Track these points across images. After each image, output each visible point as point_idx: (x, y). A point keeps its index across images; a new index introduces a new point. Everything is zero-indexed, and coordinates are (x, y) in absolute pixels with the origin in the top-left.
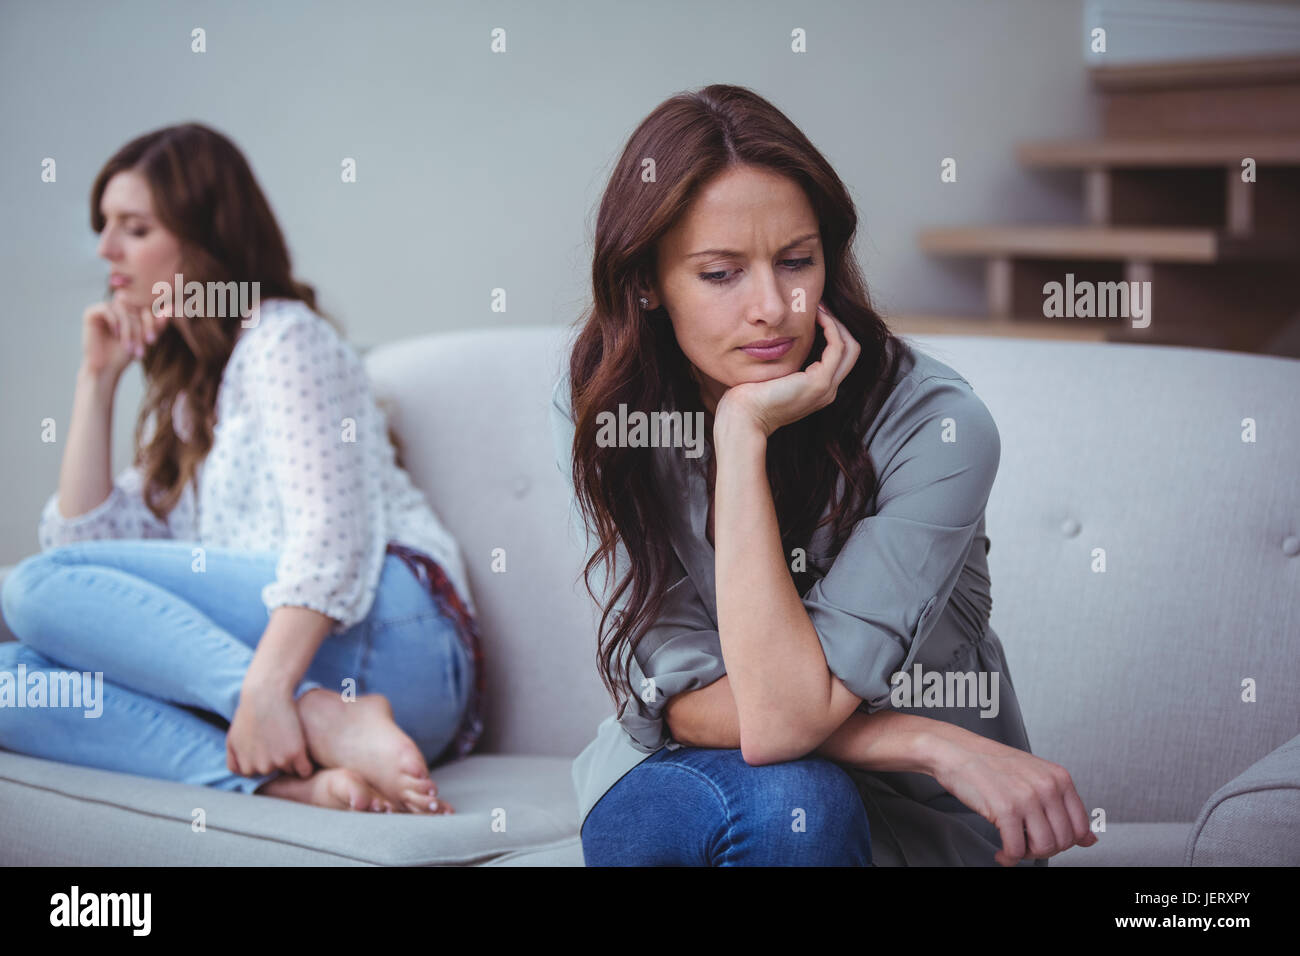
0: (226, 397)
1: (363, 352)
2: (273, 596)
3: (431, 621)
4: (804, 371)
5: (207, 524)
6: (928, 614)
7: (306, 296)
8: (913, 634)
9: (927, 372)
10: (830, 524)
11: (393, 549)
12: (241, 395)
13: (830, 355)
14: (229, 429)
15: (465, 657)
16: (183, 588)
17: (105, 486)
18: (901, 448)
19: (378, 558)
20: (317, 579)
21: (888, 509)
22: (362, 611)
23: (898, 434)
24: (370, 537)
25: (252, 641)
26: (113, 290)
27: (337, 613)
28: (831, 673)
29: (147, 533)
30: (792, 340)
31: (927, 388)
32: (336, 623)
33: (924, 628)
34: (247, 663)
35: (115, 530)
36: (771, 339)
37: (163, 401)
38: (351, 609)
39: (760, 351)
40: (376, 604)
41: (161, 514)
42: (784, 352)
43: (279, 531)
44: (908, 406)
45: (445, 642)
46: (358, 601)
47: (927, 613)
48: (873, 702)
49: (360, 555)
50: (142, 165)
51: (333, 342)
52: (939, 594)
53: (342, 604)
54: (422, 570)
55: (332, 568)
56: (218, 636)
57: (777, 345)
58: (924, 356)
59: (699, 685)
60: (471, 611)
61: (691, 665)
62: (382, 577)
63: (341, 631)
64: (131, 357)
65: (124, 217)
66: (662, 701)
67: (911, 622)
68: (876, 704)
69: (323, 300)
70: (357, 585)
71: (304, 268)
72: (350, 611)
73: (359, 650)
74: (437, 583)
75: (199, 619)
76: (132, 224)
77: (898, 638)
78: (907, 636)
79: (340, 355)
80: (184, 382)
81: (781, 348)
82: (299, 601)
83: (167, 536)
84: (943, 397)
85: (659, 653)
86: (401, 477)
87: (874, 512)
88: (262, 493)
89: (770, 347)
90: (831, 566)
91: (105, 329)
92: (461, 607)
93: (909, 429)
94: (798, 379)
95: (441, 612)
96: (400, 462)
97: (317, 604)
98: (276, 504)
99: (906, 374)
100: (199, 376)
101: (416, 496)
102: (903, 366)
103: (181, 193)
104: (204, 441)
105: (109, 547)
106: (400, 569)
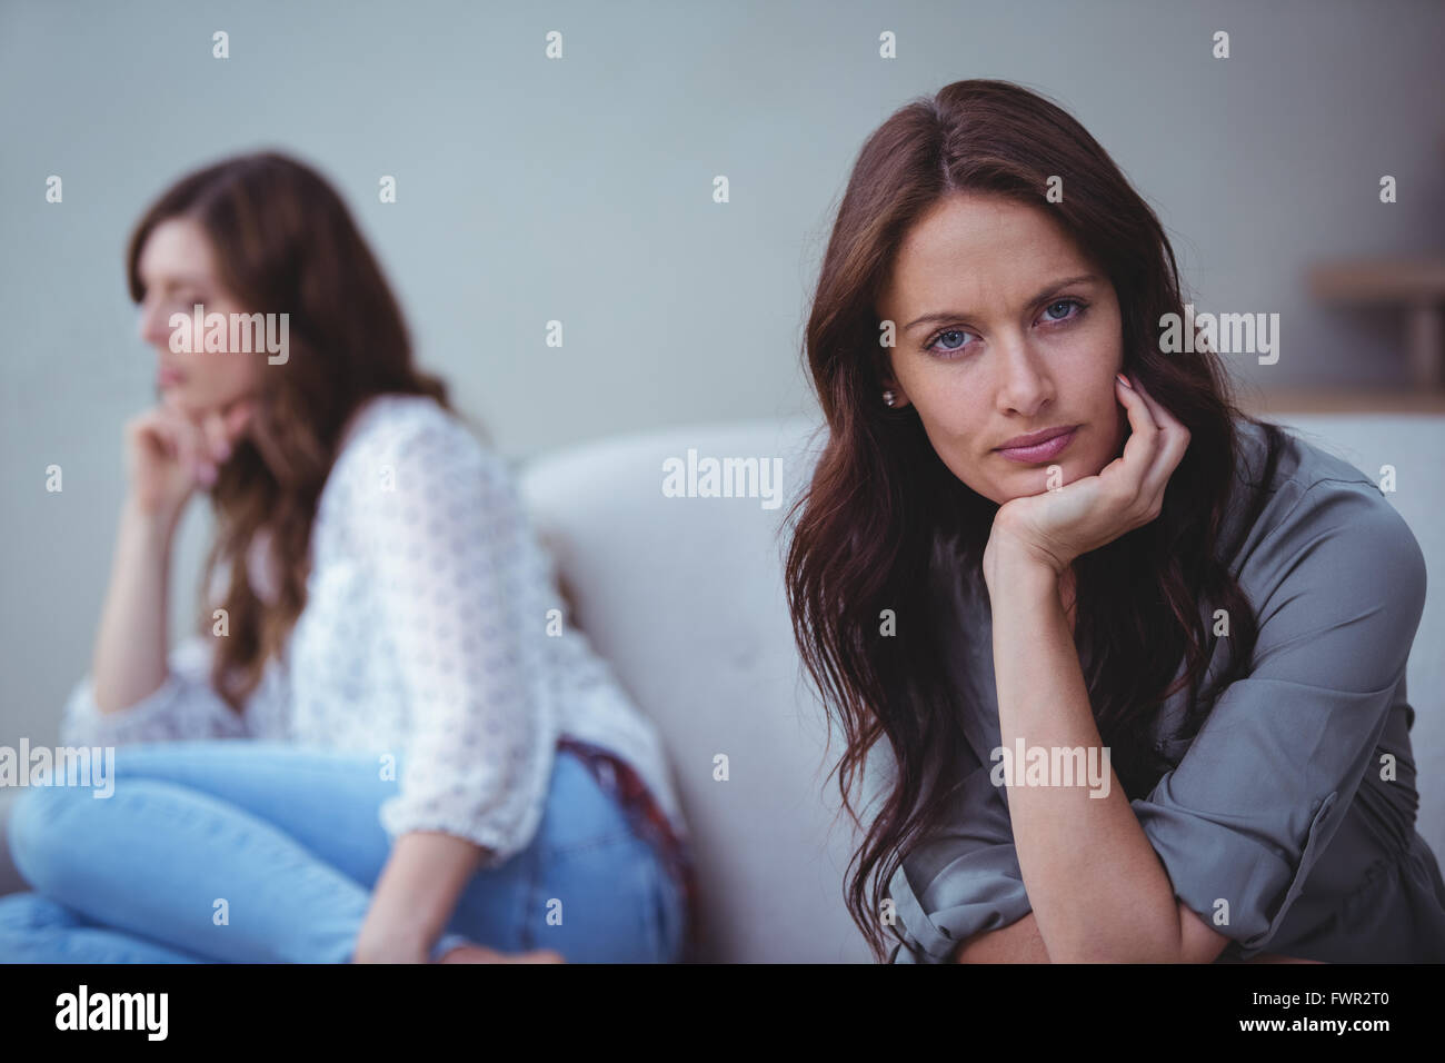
0: (326, 539)
1: (516, 466)
2: (398, 817)
3: (622, 845)
4: (1098, 475)
5: (302, 717)
6: (1324, 816)
7: (434, 391)
8: (1303, 844)
9: (1320, 473)
10: (1184, 690)
11: (567, 745)
12: (343, 535)
13: (1136, 449)
14: (330, 581)
15: (672, 895)
16: (268, 808)
17: (160, 671)
18: (1283, 580)
19: (543, 757)
20: (459, 791)
21: (1264, 669)
22: (524, 833)
23: (1277, 560)
24: (531, 729)
25: (367, 877)
26: (161, 389)
27: (488, 837)
28: (1178, 902)
29: (219, 732)
30: (1071, 431)
31: (1319, 494)
32: (485, 853)
33: (1319, 840)
34: (361, 914)
35: (173, 730)
36: (1034, 432)
37: (236, 545)
38: (508, 831)
39: (1024, 451)
40: (544, 825)
41: (236, 703)
42: (1061, 448)
43: (405, 724)
44: (1290, 522)
45: (644, 874)
46: (517, 822)
47: (1322, 815)
48: (1247, 942)
49: (519, 755)
50: (198, 211)
51: (472, 456)
52: (1341, 788)
53: (496, 826)
54: (607, 774)
55: (480, 776)
56: (319, 876)
57: (1049, 440)
58: (1314, 451)
59: (1000, 922)
60: (679, 828)
61: (986, 895)
62: (552, 783)
63: (494, 863)
64: (197, 485)
65: (173, 286)
66: (947, 947)
67: (1300, 827)
68: (1250, 946)
69: (461, 394)
70: (515, 798)
71: (432, 352)
72: (506, 834)
73: (521, 890)
74: (628, 790)
75: (292, 852)
76: (187, 294)
77: (1280, 852)
78: (1293, 848)
79: (485, 476)
80: (266, 514)
81: (1053, 443)
82: (434, 821)
83: (246, 734)
84: (1340, 510)
85: (945, 877)
86: (574, 645)
87: (1246, 674)
88: (378, 671)
89: (1035, 444)
90: (1185, 753)
91: (159, 447)
92: (663, 824)
93: (1293, 555)
94: (1089, 487)
95: (635, 831)
96: (574, 621)
97: (460, 824)
98: (399, 687)
99: (1287, 477)
100: (286, 508)
101: (592, 668)
102: (1283, 466)
103: (254, 250)
104: (294, 599)
105: (166, 754)
106: (576, 774)
